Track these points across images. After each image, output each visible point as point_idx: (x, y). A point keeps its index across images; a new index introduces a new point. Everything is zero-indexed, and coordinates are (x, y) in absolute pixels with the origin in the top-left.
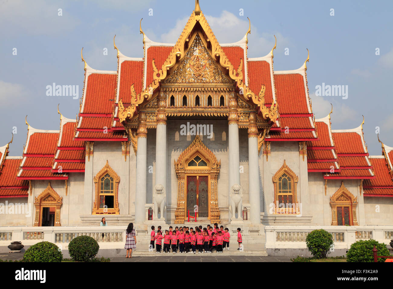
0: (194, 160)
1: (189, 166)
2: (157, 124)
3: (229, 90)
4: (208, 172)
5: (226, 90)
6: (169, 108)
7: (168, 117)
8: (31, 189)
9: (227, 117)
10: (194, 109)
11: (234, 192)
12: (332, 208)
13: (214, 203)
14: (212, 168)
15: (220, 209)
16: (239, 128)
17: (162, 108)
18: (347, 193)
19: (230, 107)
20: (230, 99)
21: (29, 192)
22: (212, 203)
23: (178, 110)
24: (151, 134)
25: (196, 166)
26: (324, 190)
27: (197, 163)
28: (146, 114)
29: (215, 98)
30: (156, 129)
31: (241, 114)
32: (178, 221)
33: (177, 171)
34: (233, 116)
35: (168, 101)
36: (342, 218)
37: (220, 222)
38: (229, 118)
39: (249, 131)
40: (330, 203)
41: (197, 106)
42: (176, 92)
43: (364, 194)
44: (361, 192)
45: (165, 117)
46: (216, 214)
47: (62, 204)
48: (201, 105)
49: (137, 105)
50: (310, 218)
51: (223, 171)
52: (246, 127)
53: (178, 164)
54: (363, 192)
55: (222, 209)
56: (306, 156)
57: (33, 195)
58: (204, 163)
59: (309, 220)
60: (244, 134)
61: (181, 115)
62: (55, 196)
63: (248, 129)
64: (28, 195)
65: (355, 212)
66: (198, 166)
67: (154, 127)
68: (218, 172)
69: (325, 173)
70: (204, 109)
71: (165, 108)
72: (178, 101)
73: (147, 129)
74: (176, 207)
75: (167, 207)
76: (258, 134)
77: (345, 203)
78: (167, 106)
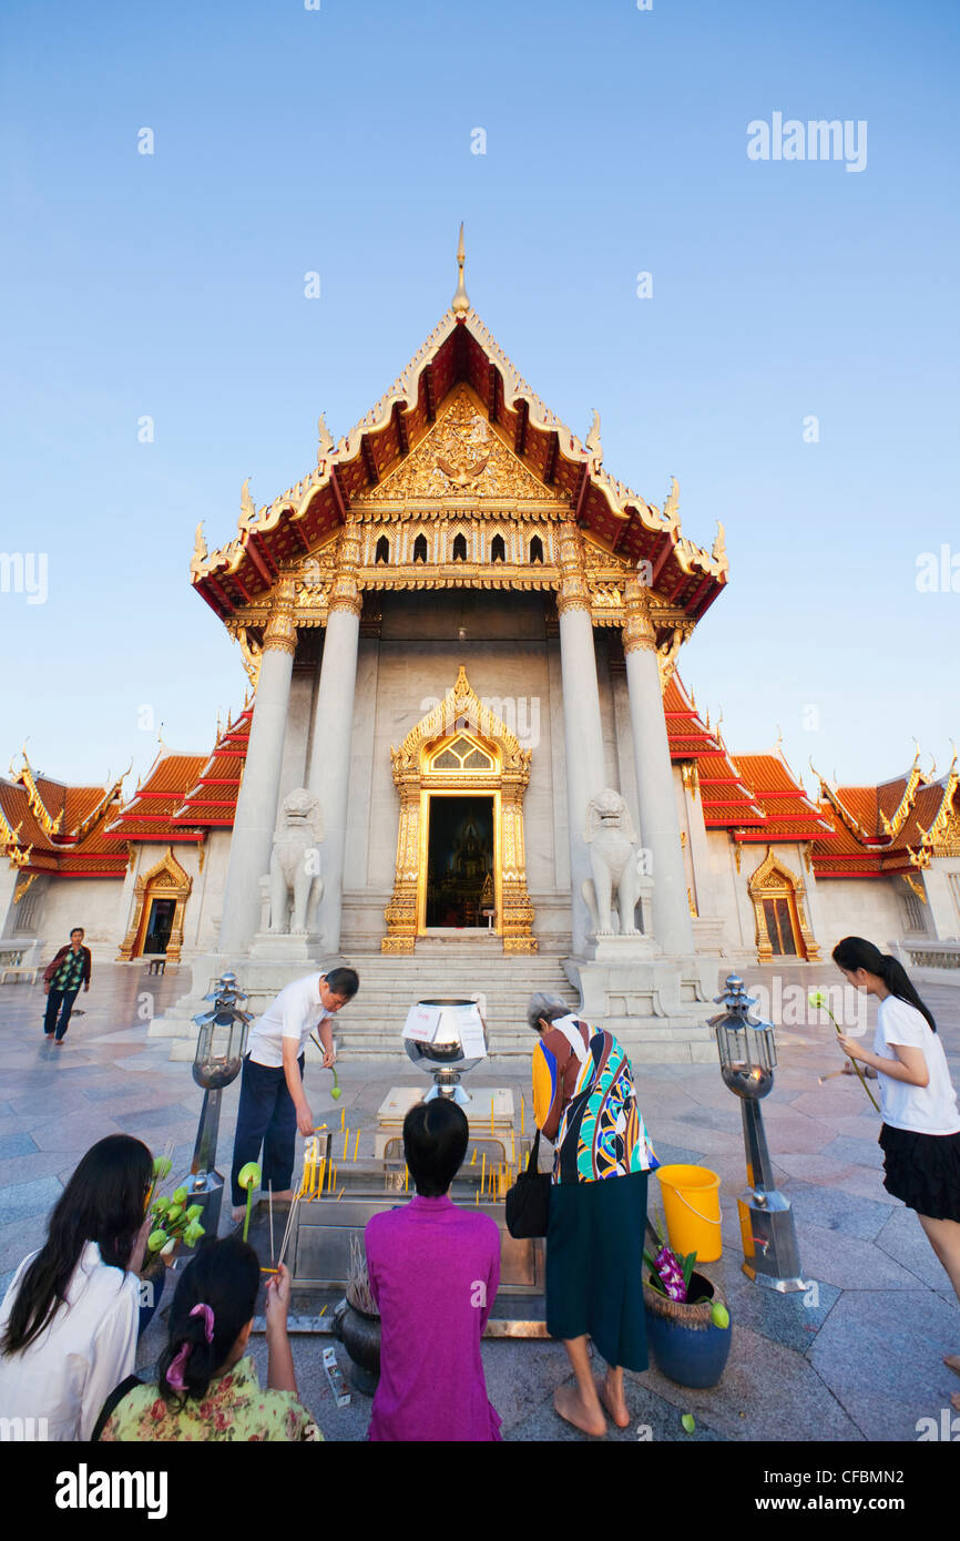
0: (451, 750)
1: (436, 766)
2: (329, 613)
3: (558, 517)
4: (495, 783)
5: (549, 517)
6: (368, 566)
7: (364, 593)
8: (133, 860)
9: (553, 594)
10: (450, 569)
11: (598, 822)
12: (753, 902)
13: (514, 878)
14: (507, 769)
15: (534, 900)
16: (594, 628)
17: (347, 567)
18: (782, 870)
19: (560, 565)
20: (560, 543)
21: (128, 866)
22: (507, 878)
23: (402, 572)
24: (309, 647)
25: (458, 766)
26: (735, 863)
27: (462, 760)
28: (296, 583)
29: (513, 542)
30: (325, 629)
31: (597, 584)
32: (392, 939)
33: (397, 779)
34: (571, 588)
35: (370, 552)
36: (776, 925)
37: (536, 946)
38: (559, 596)
39: (630, 631)
40: (749, 892)
41: (459, 559)
42: (395, 523)
43: (815, 871)
44: (808, 868)
45: (355, 589)
46: (521, 915)
47: (190, 893)
48: (471, 556)
49: (254, 532)
50: (720, 926)
51: (539, 780)
52: (617, 625)
53: (400, 758)
54: (812, 868)
55: (541, 901)
56: (698, 789)
57: (135, 871)
58: (479, 761)
59: (718, 929)
60: (610, 645)
61: (407, 586)
62: (178, 875)
63: (621, 628)
64: (125, 871)
65: (802, 910)
66: (465, 766)
67: (317, 624)
68: (525, 778)
69: (737, 827)
70: (479, 571)
71: (359, 567)
72: (401, 550)
73: (298, 628)
74: (392, 892)
75: (345, 893)
76: (659, 645)
77: (779, 892)
78: (365, 564)
